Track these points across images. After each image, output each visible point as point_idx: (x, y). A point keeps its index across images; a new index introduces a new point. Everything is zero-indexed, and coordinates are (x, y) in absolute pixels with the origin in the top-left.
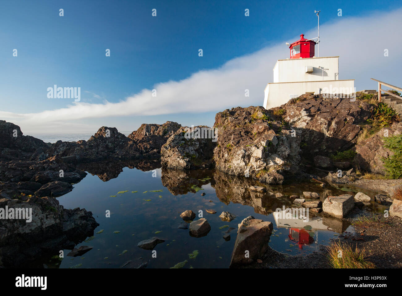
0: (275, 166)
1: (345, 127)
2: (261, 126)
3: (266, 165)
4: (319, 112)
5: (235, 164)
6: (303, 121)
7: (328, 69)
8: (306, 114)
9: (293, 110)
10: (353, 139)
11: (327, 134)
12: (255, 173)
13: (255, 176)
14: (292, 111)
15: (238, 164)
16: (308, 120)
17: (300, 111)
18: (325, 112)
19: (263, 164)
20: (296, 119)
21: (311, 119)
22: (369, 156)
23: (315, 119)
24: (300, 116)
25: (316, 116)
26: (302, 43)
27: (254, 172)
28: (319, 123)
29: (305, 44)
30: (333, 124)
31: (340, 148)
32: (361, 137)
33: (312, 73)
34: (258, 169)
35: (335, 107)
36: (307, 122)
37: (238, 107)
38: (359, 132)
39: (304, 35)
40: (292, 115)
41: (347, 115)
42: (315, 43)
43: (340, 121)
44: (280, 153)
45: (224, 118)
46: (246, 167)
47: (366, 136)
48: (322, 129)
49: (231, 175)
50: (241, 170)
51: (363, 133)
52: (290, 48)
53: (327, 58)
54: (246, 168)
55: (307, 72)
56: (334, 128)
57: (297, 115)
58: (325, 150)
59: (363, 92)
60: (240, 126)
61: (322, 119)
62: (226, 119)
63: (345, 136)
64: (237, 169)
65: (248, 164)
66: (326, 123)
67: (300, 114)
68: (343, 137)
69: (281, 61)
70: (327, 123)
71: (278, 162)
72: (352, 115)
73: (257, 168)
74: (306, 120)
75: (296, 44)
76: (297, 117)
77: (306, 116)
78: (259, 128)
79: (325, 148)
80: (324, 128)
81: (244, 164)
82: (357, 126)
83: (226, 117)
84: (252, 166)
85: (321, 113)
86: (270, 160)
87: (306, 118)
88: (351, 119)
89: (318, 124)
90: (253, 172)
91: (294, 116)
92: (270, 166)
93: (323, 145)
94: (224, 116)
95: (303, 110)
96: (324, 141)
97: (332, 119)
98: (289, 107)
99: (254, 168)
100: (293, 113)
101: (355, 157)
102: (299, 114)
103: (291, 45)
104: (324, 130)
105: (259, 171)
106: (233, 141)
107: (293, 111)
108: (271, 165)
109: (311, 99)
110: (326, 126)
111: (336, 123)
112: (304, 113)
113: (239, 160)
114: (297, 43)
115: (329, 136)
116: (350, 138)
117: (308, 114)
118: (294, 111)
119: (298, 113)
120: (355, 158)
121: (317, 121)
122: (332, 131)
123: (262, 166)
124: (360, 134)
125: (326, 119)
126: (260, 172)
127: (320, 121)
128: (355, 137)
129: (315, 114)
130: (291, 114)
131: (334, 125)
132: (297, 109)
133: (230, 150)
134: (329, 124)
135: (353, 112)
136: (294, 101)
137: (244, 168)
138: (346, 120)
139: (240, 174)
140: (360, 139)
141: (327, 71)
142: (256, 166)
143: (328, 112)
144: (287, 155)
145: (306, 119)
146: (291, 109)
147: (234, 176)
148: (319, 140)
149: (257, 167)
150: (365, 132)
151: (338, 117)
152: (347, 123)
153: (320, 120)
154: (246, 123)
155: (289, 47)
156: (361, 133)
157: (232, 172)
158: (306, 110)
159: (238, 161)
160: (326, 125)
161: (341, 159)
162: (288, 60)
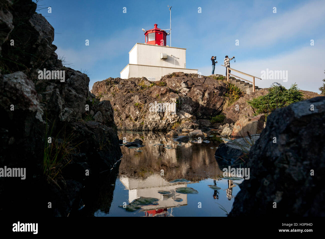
0: (186, 119)
1: (214, 98)
2: (163, 89)
3: (179, 118)
4: (194, 85)
5: (151, 119)
6: (183, 92)
7: (179, 58)
8: (185, 86)
9: (174, 82)
10: (220, 107)
11: (201, 103)
12: (170, 126)
13: (171, 128)
14: (173, 83)
15: (153, 119)
16: (187, 91)
17: (180, 83)
18: (199, 86)
19: (177, 117)
21: (189, 91)
22: (234, 118)
23: (192, 91)
24: (181, 88)
25: (193, 88)
26: (157, 32)
27: (169, 125)
28: (196, 94)
29: (159, 33)
30: (206, 95)
31: (212, 114)
32: (225, 105)
33: (166, 60)
34: (172, 122)
35: (203, 83)
36: (186, 93)
37: (118, 78)
38: (223, 102)
39: (157, 25)
40: (174, 86)
41: (214, 89)
42: (167, 34)
43: (211, 92)
44: (184, 110)
45: (109, 86)
46: (161, 121)
47: (229, 105)
48: (198, 98)
49: (146, 131)
50: (156, 124)
51: (226, 102)
52: (145, 34)
53: (177, 49)
54: (161, 122)
55: (162, 59)
56: (207, 98)
57: (178, 87)
58: (201, 116)
59: (215, 76)
60: (134, 91)
61: (198, 91)
62: (112, 86)
63: (214, 105)
64: (152, 124)
65: (163, 118)
66: (201, 94)
67: (181, 86)
68: (213, 105)
69: (140, 45)
70: (202, 94)
71: (187, 116)
72: (216, 89)
73: (172, 121)
74: (185, 91)
75: (151, 32)
76: (178, 88)
77: (185, 87)
78: (161, 90)
79: (200, 114)
80: (200, 98)
81: (159, 118)
82: (222, 97)
83: (111, 85)
84: (167, 119)
85: (195, 86)
86: (181, 115)
87: (185, 89)
88: (218, 91)
89: (195, 95)
90: (169, 124)
92: (182, 119)
93: (199, 113)
94: (109, 84)
95: (182, 82)
96: (199, 109)
97: (205, 91)
98: (170, 80)
99: (169, 121)
100: (174, 84)
101: (224, 120)
102: (179, 85)
103: (147, 32)
104: (200, 99)
105: (173, 123)
106: (140, 101)
107: (174, 83)
108: (183, 118)
109: (183, 75)
110: (201, 96)
111: (209, 94)
112: (183, 85)
113: (155, 115)
114: (153, 31)
115: (203, 104)
116: (218, 107)
117: (187, 86)
118: (175, 83)
119: (178, 84)
120: (224, 121)
121: (194, 92)
122: (206, 100)
123: (176, 119)
124: (225, 103)
125: (201, 91)
126: (174, 125)
127: (196, 92)
128: (221, 106)
129: (191, 86)
130: (173, 85)
131: (207, 95)
132: (178, 82)
133: (141, 108)
134: (203, 95)
135: (217, 87)
136: (169, 76)
137: (159, 122)
138: (214, 92)
139: (155, 128)
140: (225, 107)
141: (178, 60)
142: (171, 120)
143: (200, 86)
144: (191, 111)
146: (173, 81)
147: (149, 131)
148: (195, 108)
149: (172, 120)
150: (227, 102)
151: (209, 90)
152: (215, 94)
153: (197, 91)
154: (138, 90)
155: (145, 33)
156: (225, 102)
157: (146, 127)
158: (184, 83)
159: (153, 116)
160: (201, 95)
161: (214, 122)
162: (146, 45)
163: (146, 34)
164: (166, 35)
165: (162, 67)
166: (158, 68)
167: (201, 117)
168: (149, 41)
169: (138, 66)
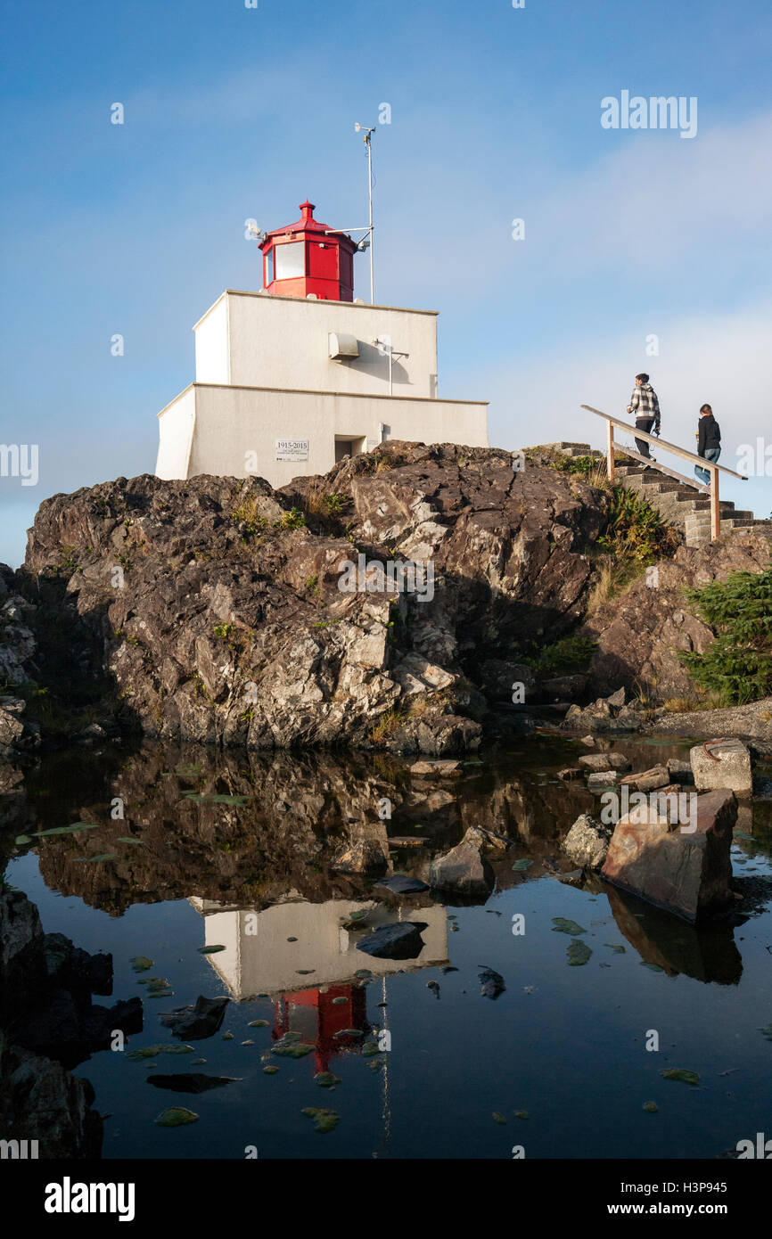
0: (430, 695)
1: (551, 561)
2: (333, 552)
3: (401, 693)
4: (467, 509)
5: (282, 702)
6: (422, 539)
7: (407, 355)
8: (431, 514)
9: (384, 497)
10: (575, 602)
11: (496, 583)
12: (362, 728)
13: (366, 737)
14: (380, 502)
15: (293, 699)
16: (439, 535)
17: (410, 501)
18: (487, 510)
19: (391, 689)
20: (397, 531)
21: (448, 534)
22: (634, 651)
23: (460, 534)
24: (413, 523)
25: (461, 522)
26: (313, 238)
27: (361, 723)
28: (476, 548)
29: (322, 245)
30: (518, 550)
31: (540, 631)
32: (597, 592)
33: (353, 363)
34: (373, 712)
35: (507, 493)
36: (434, 542)
37: (144, 476)
38: (588, 578)
39: (311, 208)
40: (382, 515)
41: (551, 522)
42: (355, 248)
43: (537, 538)
44: (424, 648)
45: (107, 522)
46: (325, 706)
47: (612, 592)
48: (485, 566)
49: (262, 748)
50: (305, 721)
51: (599, 580)
52: (261, 247)
53: (401, 313)
54: (324, 710)
55: (335, 358)
56: (522, 564)
57: (399, 518)
58: (496, 641)
59: (556, 449)
60: (213, 553)
61: (484, 534)
62: (118, 524)
63: (553, 593)
64: (287, 719)
65: (333, 694)
66: (496, 546)
67: (411, 512)
68: (547, 593)
69: (239, 297)
70: (500, 546)
71: (434, 680)
72: (561, 520)
73: (371, 708)
74: (432, 536)
75: (287, 238)
76: (402, 525)
77: (430, 520)
78: (325, 559)
79: (493, 633)
80: (491, 566)
81: (318, 694)
82: (582, 557)
83: (114, 516)
84: (353, 701)
85: (473, 510)
86: (409, 675)
87: (430, 527)
88: (566, 533)
89: (473, 551)
90: (359, 720)
91: (389, 520)
92: (413, 694)
93: (488, 626)
94: (105, 513)
95: (419, 498)
96: (488, 610)
97: (513, 534)
98: (368, 486)
99: (361, 708)
100: (385, 508)
101: (593, 658)
102: (405, 511)
103: (269, 238)
104: (493, 571)
105: (377, 717)
106: (238, 613)
107: (383, 501)
108: (416, 690)
109: (420, 459)
110: (498, 557)
111: (529, 547)
112: (423, 511)
113: (300, 684)
114: (294, 233)
115: (505, 591)
116: (568, 599)
117: (436, 514)
118: (387, 502)
119: (402, 508)
120: (592, 662)
121: (467, 538)
122: (517, 575)
123: (387, 696)
124: (594, 584)
125: (495, 534)
126: (382, 721)
127: (477, 540)
128: (580, 596)
129: (456, 514)
130: (379, 512)
131: (522, 554)
132: (399, 496)
133: (239, 648)
134: (507, 551)
135: (564, 512)
136: (364, 464)
137: (319, 710)
138: (550, 537)
139: (300, 737)
140: (596, 599)
141: (402, 361)
142: (366, 701)
143: (493, 509)
144: (450, 654)
145: (432, 532)
146: (377, 493)
147: (275, 748)
148: (474, 607)
149: (370, 701)
150: (606, 577)
151: (529, 529)
152: (557, 546)
153: (478, 535)
154: (229, 543)
155: (260, 241)
156: (594, 580)
157: (263, 733)
158: (426, 499)
159: (293, 687)
160: (496, 554)
161: (552, 669)
162: (265, 297)
163: (266, 250)
164: (351, 250)
165: (335, 394)
166: (320, 397)
167: (498, 645)
168: (278, 278)
169: (232, 391)
